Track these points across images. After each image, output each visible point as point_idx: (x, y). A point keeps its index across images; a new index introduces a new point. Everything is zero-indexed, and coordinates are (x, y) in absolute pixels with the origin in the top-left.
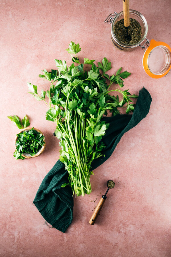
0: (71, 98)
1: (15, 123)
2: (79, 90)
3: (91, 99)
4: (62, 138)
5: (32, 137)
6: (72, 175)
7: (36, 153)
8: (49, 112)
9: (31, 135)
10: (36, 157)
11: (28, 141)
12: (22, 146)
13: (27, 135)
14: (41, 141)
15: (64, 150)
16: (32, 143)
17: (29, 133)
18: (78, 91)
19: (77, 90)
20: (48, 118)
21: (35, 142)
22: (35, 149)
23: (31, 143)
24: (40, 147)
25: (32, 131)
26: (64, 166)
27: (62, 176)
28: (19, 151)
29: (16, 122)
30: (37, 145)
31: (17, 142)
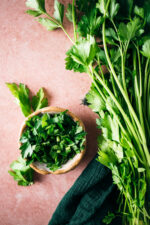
1: (18, 101)
4: (105, 111)
5: (60, 130)
6: (128, 195)
7: (60, 165)
8: (74, 51)
9: (57, 127)
10: (61, 173)
11: (49, 137)
12: (34, 147)
13: (49, 124)
14: (77, 142)
15: (110, 137)
16: (56, 143)
17: (56, 120)
20: (71, 65)
21: (62, 142)
22: (60, 157)
23: (54, 142)
24: (72, 154)
25: (62, 118)
26: (109, 174)
27: (105, 194)
28: (26, 156)
29: (20, 99)
30: (68, 149)
31: (25, 135)
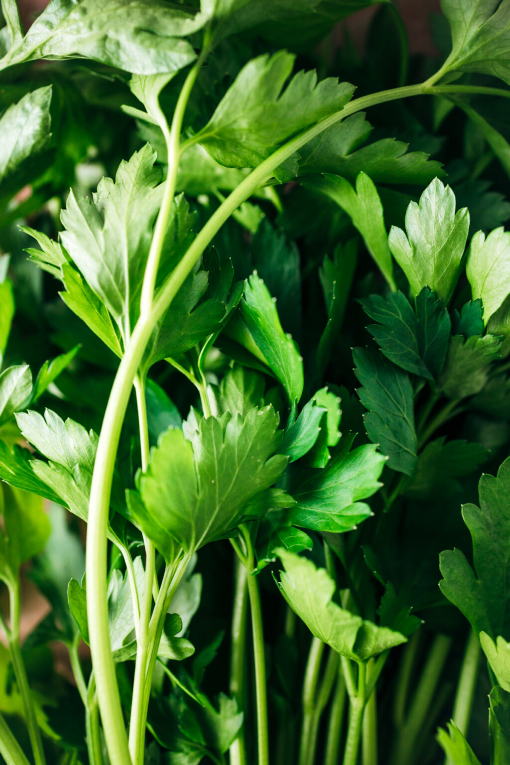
0: (189, 359)
2: (301, 244)
3: (478, 381)
18: (291, 265)
19: (278, 245)
